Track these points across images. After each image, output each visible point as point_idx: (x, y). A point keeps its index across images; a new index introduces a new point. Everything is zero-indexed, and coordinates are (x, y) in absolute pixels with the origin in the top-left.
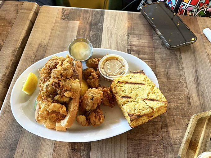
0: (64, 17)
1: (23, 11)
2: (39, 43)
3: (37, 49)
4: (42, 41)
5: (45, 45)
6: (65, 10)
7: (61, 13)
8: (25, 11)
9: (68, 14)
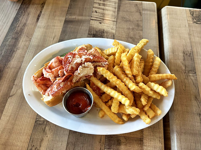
0: (195, 19)
1: (146, 12)
2: (183, 51)
3: (183, 58)
4: (184, 48)
5: (190, 53)
6: (193, 12)
7: (190, 15)
8: (149, 12)
9: (199, 17)
